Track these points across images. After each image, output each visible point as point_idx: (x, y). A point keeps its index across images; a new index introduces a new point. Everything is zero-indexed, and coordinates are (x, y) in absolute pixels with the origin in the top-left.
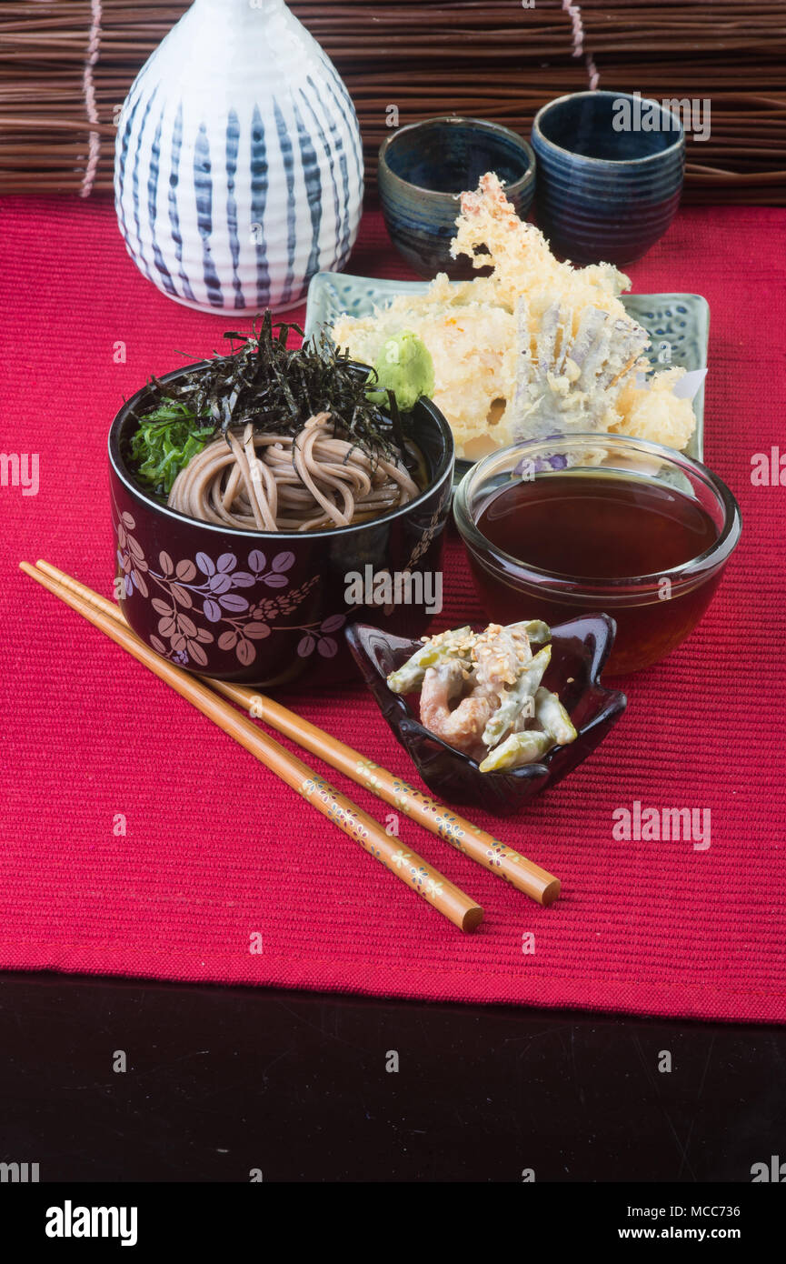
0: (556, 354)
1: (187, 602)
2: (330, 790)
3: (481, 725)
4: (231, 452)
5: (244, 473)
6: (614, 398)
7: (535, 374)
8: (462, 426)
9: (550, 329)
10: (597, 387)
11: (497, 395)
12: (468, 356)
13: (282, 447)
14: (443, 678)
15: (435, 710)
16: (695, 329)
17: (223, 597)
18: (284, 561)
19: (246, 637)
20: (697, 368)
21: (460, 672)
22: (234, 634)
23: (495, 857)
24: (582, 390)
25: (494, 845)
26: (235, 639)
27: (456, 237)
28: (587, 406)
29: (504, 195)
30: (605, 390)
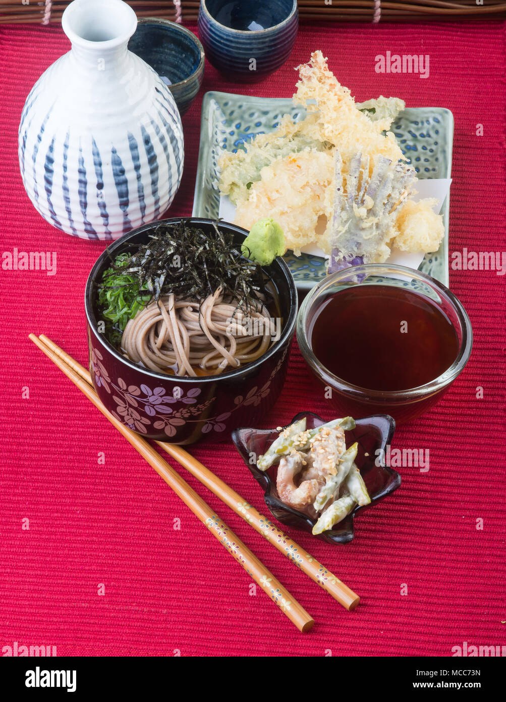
0: (359, 189)
1: (135, 404)
2: (222, 527)
3: (313, 497)
4: (160, 314)
5: (169, 329)
6: (395, 219)
7: (345, 204)
8: (300, 236)
9: (355, 172)
10: (384, 213)
11: (321, 213)
12: (303, 187)
13: (191, 309)
14: (291, 466)
15: (285, 486)
16: (445, 139)
17: (156, 406)
18: (194, 393)
19: (170, 424)
20: (445, 177)
21: (301, 462)
22: (164, 423)
23: (321, 579)
24: (375, 215)
25: (321, 570)
26: (164, 425)
27: (296, 93)
28: (378, 226)
29: (327, 65)
30: (389, 214)
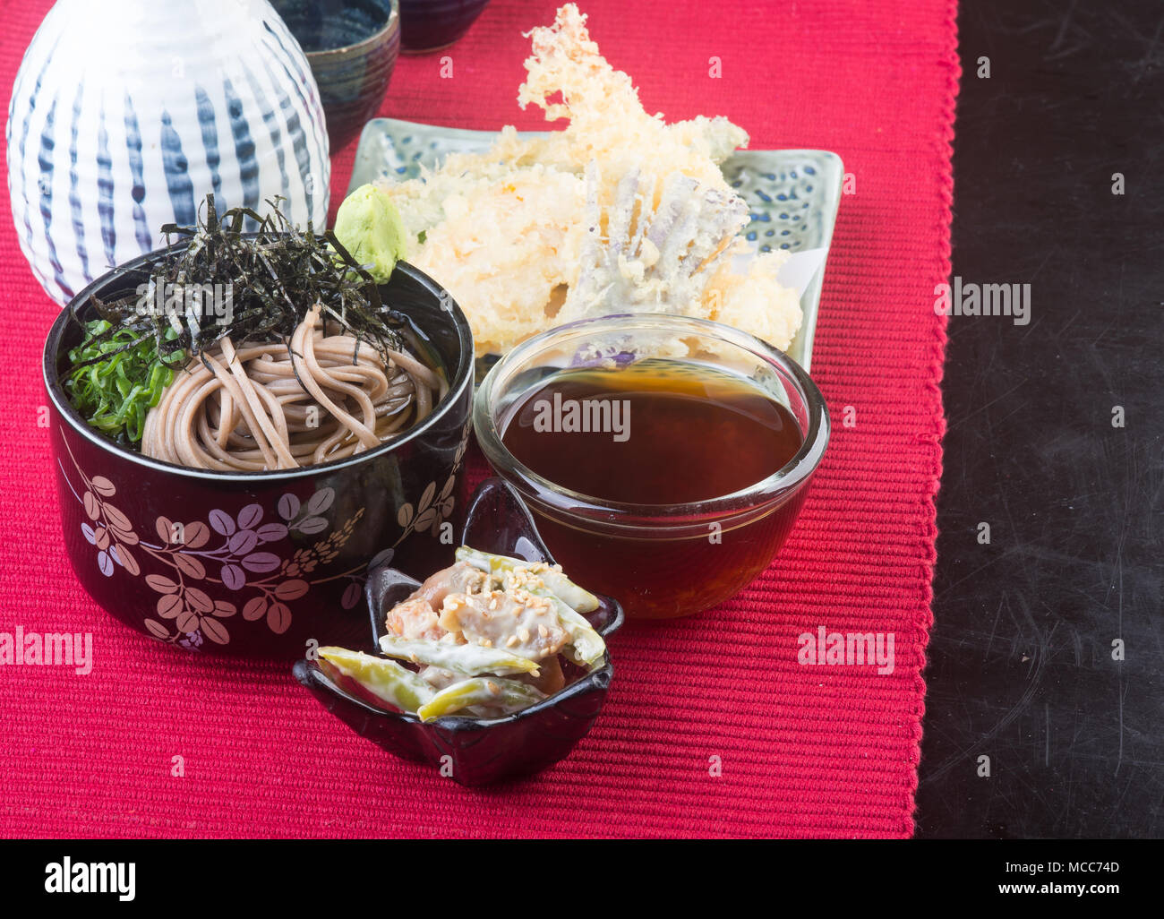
0: (632, 232)
1: (198, 572)
6: (701, 287)
7: (603, 257)
8: (514, 319)
9: (627, 200)
10: (679, 273)
11: (557, 281)
12: (526, 232)
17: (246, 559)
19: (278, 600)
24: (660, 277)
26: (265, 605)
27: (526, 82)
28: (665, 297)
29: (586, 32)
30: (689, 277)
